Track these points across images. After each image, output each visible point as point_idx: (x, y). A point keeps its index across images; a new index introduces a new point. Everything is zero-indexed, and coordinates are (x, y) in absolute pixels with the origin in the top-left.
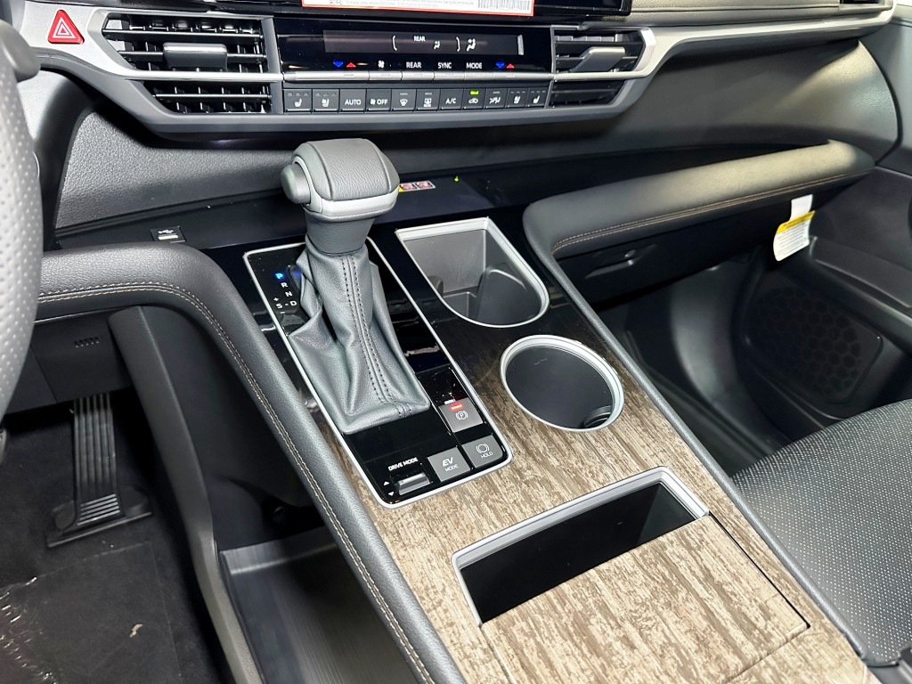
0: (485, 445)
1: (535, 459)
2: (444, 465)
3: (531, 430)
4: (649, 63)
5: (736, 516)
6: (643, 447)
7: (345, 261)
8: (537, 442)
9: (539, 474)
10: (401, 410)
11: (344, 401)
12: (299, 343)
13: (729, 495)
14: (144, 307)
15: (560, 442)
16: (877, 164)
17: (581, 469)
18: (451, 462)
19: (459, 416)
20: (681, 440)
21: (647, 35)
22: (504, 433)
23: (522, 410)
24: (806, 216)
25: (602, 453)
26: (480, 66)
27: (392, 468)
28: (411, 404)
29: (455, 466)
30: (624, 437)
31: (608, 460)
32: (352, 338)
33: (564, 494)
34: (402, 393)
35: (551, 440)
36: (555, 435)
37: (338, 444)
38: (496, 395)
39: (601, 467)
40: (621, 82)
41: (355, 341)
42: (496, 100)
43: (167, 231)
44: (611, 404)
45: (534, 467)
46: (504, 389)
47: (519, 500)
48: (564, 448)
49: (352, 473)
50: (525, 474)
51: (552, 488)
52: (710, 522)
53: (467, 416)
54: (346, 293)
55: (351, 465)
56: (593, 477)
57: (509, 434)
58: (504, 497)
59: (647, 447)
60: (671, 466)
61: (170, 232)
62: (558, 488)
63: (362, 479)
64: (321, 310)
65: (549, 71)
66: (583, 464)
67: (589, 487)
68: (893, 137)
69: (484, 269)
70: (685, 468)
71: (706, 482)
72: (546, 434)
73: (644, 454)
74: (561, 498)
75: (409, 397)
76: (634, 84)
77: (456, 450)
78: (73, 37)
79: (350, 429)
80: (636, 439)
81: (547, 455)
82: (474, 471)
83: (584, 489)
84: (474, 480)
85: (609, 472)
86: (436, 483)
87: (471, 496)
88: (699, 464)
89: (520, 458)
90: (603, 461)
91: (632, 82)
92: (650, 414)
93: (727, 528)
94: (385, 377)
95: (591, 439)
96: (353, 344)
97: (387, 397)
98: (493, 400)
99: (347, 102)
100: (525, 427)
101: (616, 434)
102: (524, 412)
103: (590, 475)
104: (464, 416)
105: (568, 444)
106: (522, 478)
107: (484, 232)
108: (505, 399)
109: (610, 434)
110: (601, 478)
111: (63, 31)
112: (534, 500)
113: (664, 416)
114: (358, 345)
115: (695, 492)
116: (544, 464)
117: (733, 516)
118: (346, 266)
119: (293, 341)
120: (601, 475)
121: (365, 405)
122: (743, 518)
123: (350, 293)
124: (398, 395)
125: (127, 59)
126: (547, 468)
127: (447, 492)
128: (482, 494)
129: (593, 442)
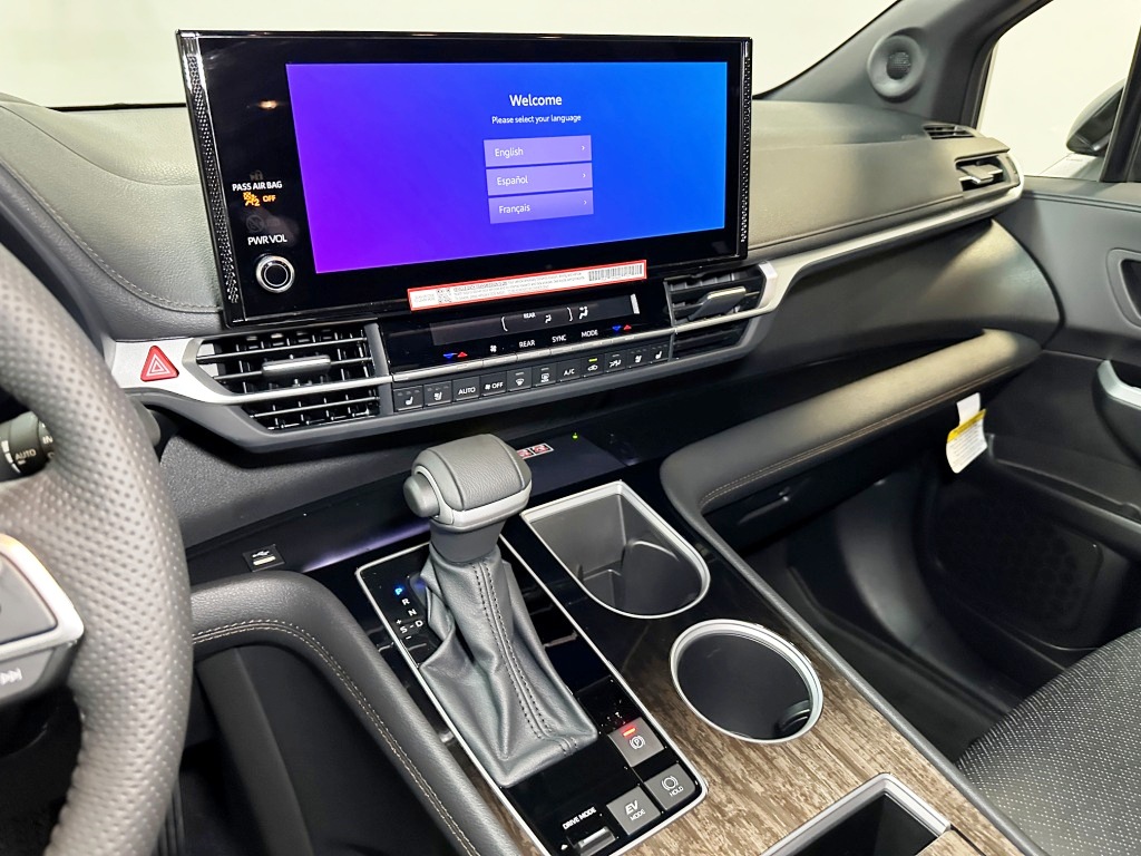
0: (672, 778)
1: (734, 788)
2: (628, 813)
3: (723, 749)
4: (772, 297)
5: (985, 827)
6: (857, 751)
7: (478, 569)
8: (732, 763)
9: (743, 807)
10: (565, 746)
11: (494, 742)
12: (434, 675)
13: (969, 799)
14: (242, 649)
15: (759, 761)
16: (1043, 347)
17: (791, 792)
18: (636, 808)
19: (635, 744)
20: (898, 735)
21: (766, 268)
22: (691, 759)
23: (707, 725)
24: (976, 417)
25: (810, 766)
26: (596, 332)
27: (567, 825)
28: (575, 736)
29: (642, 812)
30: (832, 741)
31: (820, 775)
32: (495, 661)
33: (776, 829)
34: (560, 721)
35: (748, 760)
36: (752, 753)
37: (499, 803)
38: (673, 709)
39: (813, 786)
40: (746, 321)
41: (499, 666)
42: (617, 363)
43: (261, 553)
44: (808, 699)
45: (736, 798)
46: (681, 699)
47: (726, 846)
48: (766, 767)
49: (522, 839)
50: (726, 809)
51: (762, 823)
52: (955, 839)
53: (643, 742)
54: (481, 606)
55: (518, 828)
56: (806, 800)
57: (698, 759)
58: (707, 844)
59: (861, 751)
60: (893, 771)
61: (266, 553)
62: (769, 823)
63: (534, 845)
64: (454, 627)
65: (668, 325)
66: (791, 785)
67: (804, 814)
68: (1055, 317)
69: (625, 543)
70: (910, 770)
71: (938, 786)
72: (742, 753)
73: (860, 760)
74: (774, 835)
75: (570, 727)
76: (761, 322)
77: (638, 790)
78: (168, 372)
79: (508, 781)
80: (845, 742)
81: (747, 780)
82: (665, 815)
83: (799, 819)
84: (667, 826)
85: (823, 790)
86: (623, 839)
87: (667, 849)
88: (925, 762)
89: (717, 789)
90: (814, 778)
91: (757, 319)
92: (856, 706)
93: (976, 844)
94: (538, 705)
95: (794, 750)
96: (498, 669)
97: (544, 730)
98: (671, 717)
99: (461, 392)
100: (715, 747)
101: (822, 739)
102: (709, 727)
103: (802, 799)
104: (640, 744)
105: (769, 760)
106: (723, 816)
107: (619, 498)
108: (685, 713)
109: (815, 740)
110: (816, 800)
111: (157, 367)
112: (743, 842)
113: (874, 709)
114: (502, 670)
115: (929, 802)
116: (746, 793)
117: (981, 828)
118: (479, 574)
119: (425, 673)
120: (816, 796)
121: (521, 746)
122: (992, 828)
123: (486, 605)
124: (557, 726)
125: (222, 384)
126: (750, 797)
127: (638, 847)
128: (681, 844)
129: (798, 753)
